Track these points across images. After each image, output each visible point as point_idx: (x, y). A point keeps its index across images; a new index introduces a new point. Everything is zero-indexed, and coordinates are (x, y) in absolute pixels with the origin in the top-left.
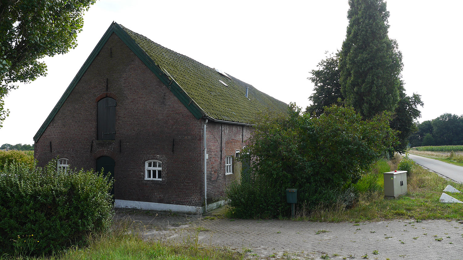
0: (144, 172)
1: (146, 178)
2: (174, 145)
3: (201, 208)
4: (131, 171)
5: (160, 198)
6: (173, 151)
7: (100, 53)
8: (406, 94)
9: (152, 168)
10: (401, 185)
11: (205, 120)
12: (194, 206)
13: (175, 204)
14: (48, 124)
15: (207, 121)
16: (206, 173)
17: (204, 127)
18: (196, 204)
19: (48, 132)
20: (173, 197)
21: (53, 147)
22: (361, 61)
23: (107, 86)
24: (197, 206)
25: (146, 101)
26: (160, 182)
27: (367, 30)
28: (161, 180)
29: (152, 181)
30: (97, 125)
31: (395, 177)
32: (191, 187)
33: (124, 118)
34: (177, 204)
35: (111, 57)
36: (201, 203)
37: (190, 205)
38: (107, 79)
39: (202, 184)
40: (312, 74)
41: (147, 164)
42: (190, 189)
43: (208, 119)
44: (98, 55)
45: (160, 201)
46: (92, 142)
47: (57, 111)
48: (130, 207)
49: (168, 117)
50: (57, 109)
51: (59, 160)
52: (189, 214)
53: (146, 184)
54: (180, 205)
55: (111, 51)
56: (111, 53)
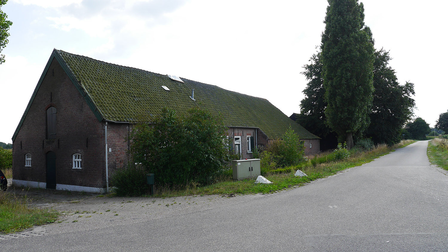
0: (72, 163)
1: (74, 168)
2: (87, 142)
3: (102, 189)
4: (65, 162)
5: (81, 182)
6: (87, 147)
7: (47, 73)
8: (398, 82)
9: (77, 160)
10: (250, 171)
11: (105, 122)
12: (99, 187)
13: (89, 187)
14: (19, 128)
15: (107, 123)
16: (107, 162)
17: (105, 127)
18: (100, 186)
19: (20, 134)
20: (88, 181)
21: (23, 145)
22: (332, 56)
23: (51, 97)
24: (100, 188)
25: (72, 109)
26: (80, 170)
27: (336, 26)
28: (81, 168)
29: (77, 169)
30: (47, 128)
31: (239, 164)
32: (97, 174)
33: (61, 122)
34: (90, 187)
35: (53, 76)
36: (102, 185)
37: (97, 187)
38: (51, 93)
39: (104, 171)
40: (305, 69)
41: (74, 157)
42: (97, 175)
43: (107, 122)
44: (46, 74)
45: (81, 185)
46: (43, 141)
47: (24, 118)
48: (64, 190)
49: (84, 121)
50: (24, 116)
51: (27, 155)
52: (96, 194)
53: (73, 172)
54: (91, 187)
55: (53, 71)
56: (53, 72)
